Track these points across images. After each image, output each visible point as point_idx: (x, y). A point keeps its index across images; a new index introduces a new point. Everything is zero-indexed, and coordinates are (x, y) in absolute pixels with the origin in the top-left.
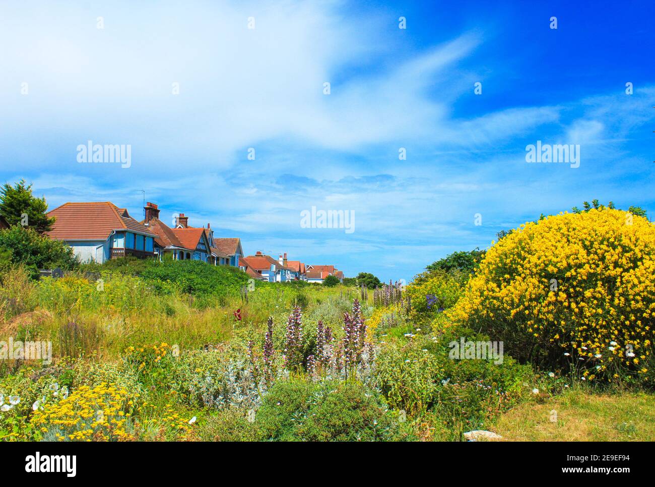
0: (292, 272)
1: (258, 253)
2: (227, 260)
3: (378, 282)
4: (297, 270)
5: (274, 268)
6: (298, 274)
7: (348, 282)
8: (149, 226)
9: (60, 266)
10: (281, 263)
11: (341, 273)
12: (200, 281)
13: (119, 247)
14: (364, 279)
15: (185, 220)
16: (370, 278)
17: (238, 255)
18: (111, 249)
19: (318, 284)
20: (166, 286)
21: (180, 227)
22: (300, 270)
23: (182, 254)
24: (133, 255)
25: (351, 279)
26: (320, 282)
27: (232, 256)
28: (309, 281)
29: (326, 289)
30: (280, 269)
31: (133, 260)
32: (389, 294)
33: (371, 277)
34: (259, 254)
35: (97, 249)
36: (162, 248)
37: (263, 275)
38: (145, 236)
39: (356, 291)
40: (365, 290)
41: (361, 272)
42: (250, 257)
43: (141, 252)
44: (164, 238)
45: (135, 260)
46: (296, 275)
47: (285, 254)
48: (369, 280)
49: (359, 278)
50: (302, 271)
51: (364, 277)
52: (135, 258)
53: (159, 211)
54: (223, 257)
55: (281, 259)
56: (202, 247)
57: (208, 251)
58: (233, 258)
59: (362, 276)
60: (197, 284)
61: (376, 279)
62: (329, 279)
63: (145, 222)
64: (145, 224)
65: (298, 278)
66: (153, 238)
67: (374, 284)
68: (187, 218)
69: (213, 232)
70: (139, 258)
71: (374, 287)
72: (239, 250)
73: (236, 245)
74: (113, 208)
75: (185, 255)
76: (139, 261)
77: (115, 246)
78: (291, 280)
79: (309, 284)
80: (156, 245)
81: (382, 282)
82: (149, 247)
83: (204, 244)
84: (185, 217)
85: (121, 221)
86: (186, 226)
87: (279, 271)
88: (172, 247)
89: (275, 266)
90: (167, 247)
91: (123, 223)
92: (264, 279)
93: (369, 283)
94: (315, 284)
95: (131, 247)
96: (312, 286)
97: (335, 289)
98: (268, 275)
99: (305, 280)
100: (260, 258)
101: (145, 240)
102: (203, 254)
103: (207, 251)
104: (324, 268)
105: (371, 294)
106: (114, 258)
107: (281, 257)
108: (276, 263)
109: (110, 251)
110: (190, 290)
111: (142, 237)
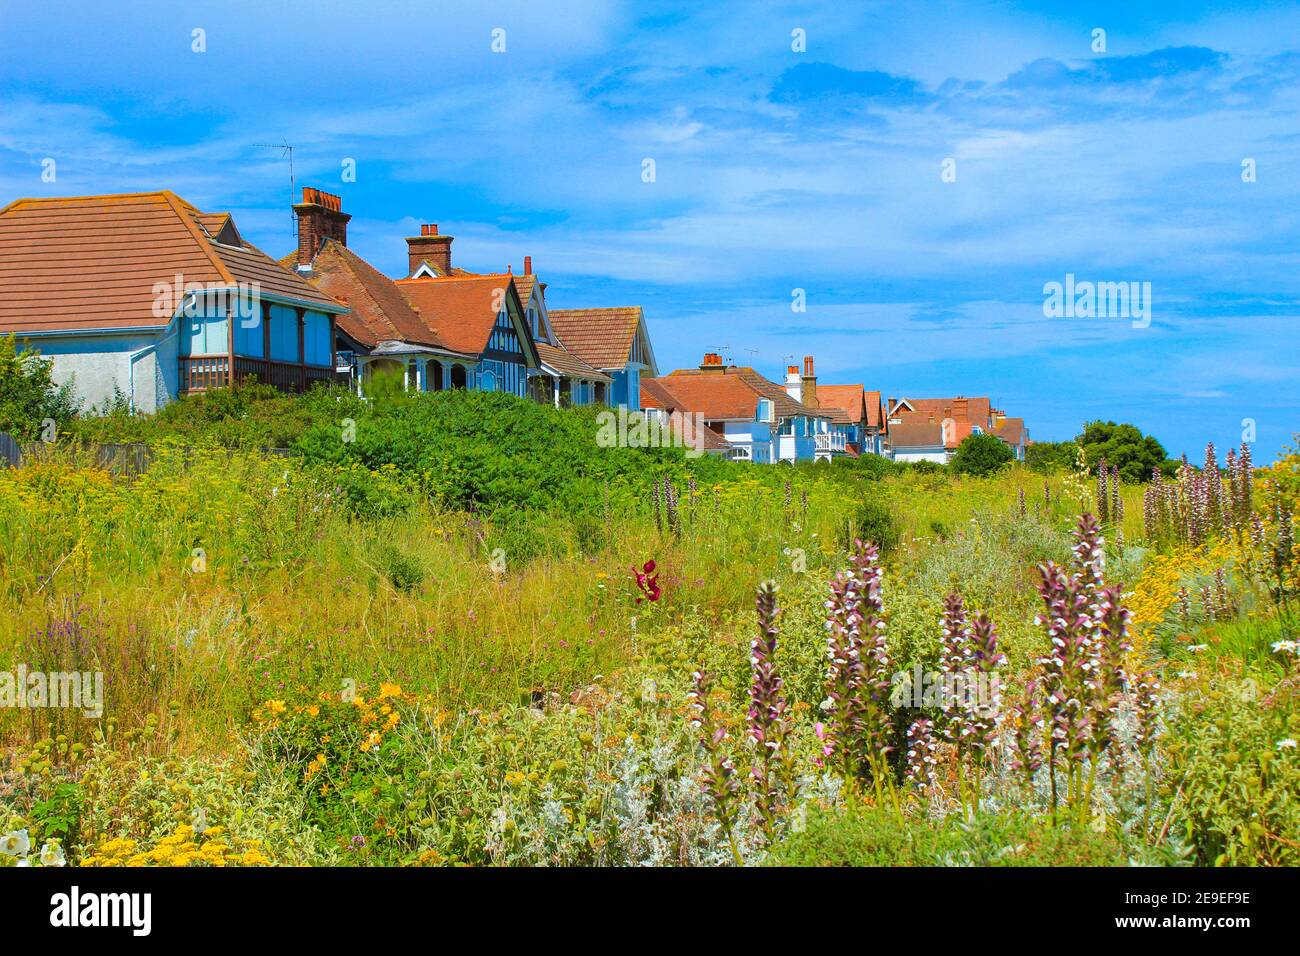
0: (835, 426)
1: (712, 357)
2: (600, 386)
3: (1160, 454)
4: (855, 416)
5: (769, 413)
6: (857, 433)
7: (1043, 457)
8: (314, 275)
10: (795, 394)
11: (1016, 426)
12: (504, 463)
13: (212, 352)
14: (1104, 445)
15: (442, 247)
16: (1127, 441)
17: (639, 366)
18: (184, 359)
19: (932, 468)
20: (384, 483)
21: (425, 274)
22: (864, 418)
23: (435, 368)
24: (262, 380)
25: (1057, 448)
26: (941, 459)
27: (617, 374)
28: (900, 458)
29: (964, 485)
30: (791, 418)
31: (264, 398)
32: (1204, 499)
33: (1130, 437)
34: (712, 363)
35: (134, 361)
36: (366, 350)
37: (729, 438)
38: (300, 311)
39: (1081, 490)
40: (1111, 484)
41: (1093, 419)
42: (679, 374)
43: (289, 367)
44: (367, 318)
45: (272, 397)
46: (851, 436)
47: (809, 361)
48: (1123, 449)
49: (1087, 440)
50: (873, 421)
51: (1105, 438)
52: (268, 389)
53: (347, 218)
54: (584, 375)
55: (794, 378)
56: (503, 342)
57: (529, 356)
58: (621, 379)
59: (1098, 435)
60: (494, 476)
61: (1150, 445)
62: (971, 449)
63: (299, 258)
64: (301, 268)
65: (857, 447)
66: (332, 316)
67: (1146, 462)
68: (447, 241)
69: (543, 287)
70: (283, 388)
71: (1145, 476)
72: (641, 351)
73: (627, 333)
74: (184, 214)
75: (446, 375)
76: (283, 401)
77: (197, 349)
78: (834, 452)
79: (901, 468)
80: (343, 343)
81: (1173, 455)
82: (318, 350)
83: (513, 332)
84: (442, 235)
85: (214, 257)
86: (448, 270)
87: (789, 422)
88: (399, 347)
89: (771, 405)
90: (381, 348)
91: (220, 265)
92: (734, 452)
93: (1125, 460)
94: (923, 468)
95: (256, 351)
96: (909, 475)
97: (996, 482)
98: (748, 437)
99: (884, 453)
100: (716, 376)
101: (301, 324)
102: (512, 368)
103: (525, 357)
104: (956, 408)
105: (1134, 500)
106: (196, 391)
107: (793, 369)
108: (776, 392)
109: (181, 368)
110: (470, 497)
111: (293, 315)
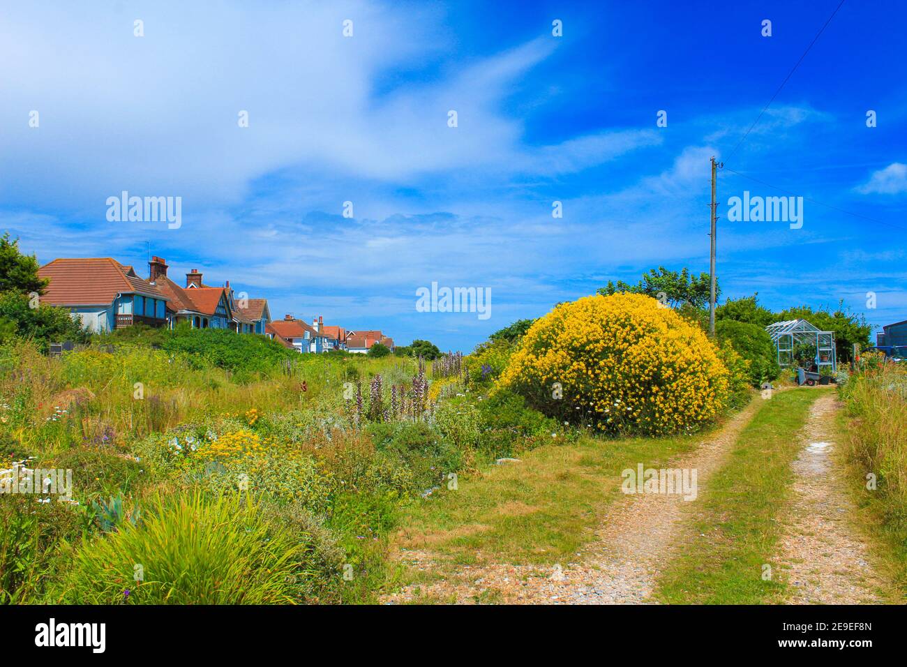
0: (329, 341)
1: (287, 316)
2: (252, 326)
3: (437, 351)
4: (336, 337)
5: (308, 335)
6: (337, 342)
7: (400, 352)
8: (155, 286)
9: (69, 339)
10: (316, 329)
11: (390, 341)
12: (231, 352)
13: (127, 314)
14: (419, 348)
15: (198, 277)
16: (427, 347)
17: (263, 319)
18: (116, 315)
19: (363, 355)
20: (197, 358)
21: (192, 287)
22: (339, 338)
23: (197, 320)
24: (145, 323)
25: (403, 348)
26: (364, 352)
27: (257, 322)
28: (350, 351)
29: (374, 361)
30: (316, 337)
31: (147, 330)
32: (448, 366)
33: (428, 345)
34: (288, 318)
35: (99, 316)
36: (174, 312)
37: (294, 344)
38: (155, 300)
39: (414, 363)
40: (423, 361)
41: (415, 339)
42: (277, 322)
43: (152, 319)
44: (174, 301)
45: (149, 329)
46: (335, 344)
47: (321, 318)
48: (425, 349)
49: (414, 346)
50: (342, 339)
51: (420, 345)
52: (147, 326)
53: (167, 267)
54: (247, 322)
55: (316, 324)
56: (221, 311)
57: (229, 316)
58: (259, 324)
59: (417, 344)
60: (228, 357)
61: (435, 348)
62: (376, 349)
63: (150, 280)
64: (151, 284)
65: (337, 347)
66: (165, 302)
67: (433, 354)
68: (200, 275)
69: (232, 292)
70: (153, 326)
71: (433, 358)
72: (266, 314)
73: (262, 308)
74: (116, 266)
75: (202, 322)
76: (153, 331)
77: (120, 312)
78: (329, 349)
79: (352, 355)
80: (168, 311)
81: (441, 352)
82: (160, 314)
83: (224, 307)
84: (198, 273)
85: (127, 281)
86: (200, 286)
87: (314, 339)
88: (185, 312)
89: (308, 333)
90: (179, 312)
91: (129, 284)
92: (295, 349)
93: (426, 353)
94: (359, 355)
95: (140, 313)
96: (355, 358)
97: (385, 360)
98: (300, 344)
99: (345, 350)
100: (290, 323)
101: (155, 304)
102: (223, 320)
103: (228, 315)
104: (369, 335)
105: (429, 366)
106: (120, 326)
107: (315, 321)
108: (310, 329)
109: (115, 319)
110: (220, 364)
111: (153, 301)
